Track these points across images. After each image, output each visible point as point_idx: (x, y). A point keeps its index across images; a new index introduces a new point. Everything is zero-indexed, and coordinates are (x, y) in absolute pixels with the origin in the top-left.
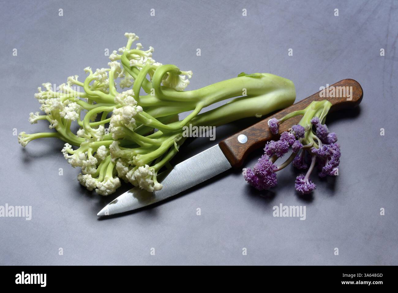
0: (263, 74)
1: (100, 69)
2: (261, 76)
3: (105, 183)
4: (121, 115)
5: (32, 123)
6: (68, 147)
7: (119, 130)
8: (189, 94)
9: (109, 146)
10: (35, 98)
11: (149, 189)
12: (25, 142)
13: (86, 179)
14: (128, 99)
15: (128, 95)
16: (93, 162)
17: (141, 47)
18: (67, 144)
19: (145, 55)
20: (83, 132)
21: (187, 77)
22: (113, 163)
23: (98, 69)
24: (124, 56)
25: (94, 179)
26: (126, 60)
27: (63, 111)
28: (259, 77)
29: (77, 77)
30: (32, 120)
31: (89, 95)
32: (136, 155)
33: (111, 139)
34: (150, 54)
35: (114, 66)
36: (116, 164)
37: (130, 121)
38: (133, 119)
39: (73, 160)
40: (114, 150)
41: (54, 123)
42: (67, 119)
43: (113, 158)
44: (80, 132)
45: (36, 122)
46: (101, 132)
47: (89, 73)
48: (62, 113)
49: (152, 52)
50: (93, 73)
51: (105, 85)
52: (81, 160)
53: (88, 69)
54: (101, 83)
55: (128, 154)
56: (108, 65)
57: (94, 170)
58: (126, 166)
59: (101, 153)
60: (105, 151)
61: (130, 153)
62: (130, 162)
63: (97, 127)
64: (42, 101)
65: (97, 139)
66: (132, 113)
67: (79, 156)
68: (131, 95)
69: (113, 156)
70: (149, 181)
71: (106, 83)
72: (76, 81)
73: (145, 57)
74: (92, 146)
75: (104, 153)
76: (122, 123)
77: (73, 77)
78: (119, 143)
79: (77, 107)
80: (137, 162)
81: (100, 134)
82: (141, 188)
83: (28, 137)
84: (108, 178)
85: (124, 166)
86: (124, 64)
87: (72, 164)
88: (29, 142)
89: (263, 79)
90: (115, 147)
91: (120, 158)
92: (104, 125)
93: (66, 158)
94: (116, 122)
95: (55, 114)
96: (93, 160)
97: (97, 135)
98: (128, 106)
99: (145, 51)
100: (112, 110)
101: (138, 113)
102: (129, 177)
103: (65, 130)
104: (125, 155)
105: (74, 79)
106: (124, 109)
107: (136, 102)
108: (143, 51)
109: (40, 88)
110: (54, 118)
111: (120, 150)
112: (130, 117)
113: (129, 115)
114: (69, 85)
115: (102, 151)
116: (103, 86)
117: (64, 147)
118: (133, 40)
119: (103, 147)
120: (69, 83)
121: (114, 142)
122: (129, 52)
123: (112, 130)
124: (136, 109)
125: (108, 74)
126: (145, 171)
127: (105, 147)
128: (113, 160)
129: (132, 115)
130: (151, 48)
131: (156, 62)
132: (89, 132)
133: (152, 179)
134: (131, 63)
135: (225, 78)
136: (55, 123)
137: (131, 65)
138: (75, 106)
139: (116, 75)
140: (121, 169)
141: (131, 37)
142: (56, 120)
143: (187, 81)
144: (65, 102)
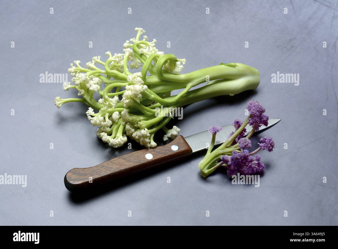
0: (237, 64)
1: (117, 53)
2: (236, 65)
3: (116, 140)
4: (132, 91)
5: (65, 90)
6: (90, 111)
7: (129, 102)
8: (182, 77)
9: (121, 113)
10: (68, 72)
11: (146, 145)
12: (60, 104)
13: (103, 136)
14: (137, 80)
15: (138, 77)
16: (109, 124)
17: (146, 38)
18: (90, 108)
19: (150, 45)
20: (103, 101)
21: (181, 64)
22: (123, 125)
23: (116, 54)
24: (135, 45)
25: (108, 136)
26: (137, 49)
27: (88, 84)
28: (234, 66)
29: (99, 57)
30: (65, 88)
31: (108, 72)
32: (140, 121)
33: (123, 107)
34: (154, 44)
35: (128, 51)
36: (125, 126)
37: (138, 96)
38: (140, 94)
39: (94, 121)
40: (125, 116)
41: (81, 92)
42: (91, 90)
43: (123, 122)
44: (101, 100)
45: (68, 90)
46: (116, 101)
47: (109, 56)
48: (88, 85)
49: (155, 43)
50: (113, 56)
51: (121, 66)
52: (101, 121)
53: (108, 53)
54: (118, 64)
55: (135, 119)
56: (123, 51)
57: (109, 129)
58: (133, 128)
59: (115, 117)
60: (118, 115)
61: (136, 119)
62: (136, 126)
63: (113, 97)
64: (74, 74)
65: (112, 106)
66: (140, 90)
67: (99, 119)
68: (139, 77)
69: (124, 120)
70: (147, 140)
71: (121, 64)
72: (99, 61)
73: (150, 47)
74: (109, 111)
75: (118, 117)
76: (132, 97)
77: (96, 57)
78: (129, 111)
79: (99, 81)
80: (142, 126)
81: (115, 103)
82: (141, 144)
83: (61, 101)
84: (119, 136)
85: (131, 128)
86: (134, 51)
87: (94, 124)
88: (62, 105)
89: (237, 67)
90: (125, 114)
91: (129, 122)
92: (118, 96)
93: (89, 119)
94: (128, 96)
95: (83, 86)
96: (109, 123)
97: (113, 103)
98: (137, 85)
99: (150, 42)
100: (125, 86)
101: (144, 90)
102: (134, 136)
103: (89, 97)
104: (133, 120)
105: (97, 59)
106: (134, 86)
107: (143, 82)
108: (149, 42)
109: (72, 64)
110: (82, 88)
111: (129, 116)
112: (138, 93)
113: (138, 92)
114: (93, 63)
115: (116, 115)
116: (119, 66)
117: (88, 110)
118: (141, 33)
119: (117, 113)
120: (93, 61)
121: (125, 110)
122: (139, 42)
123: (124, 102)
124: (143, 87)
125: (123, 58)
126: (145, 133)
127: (118, 113)
128: (124, 123)
129: (140, 92)
130: (154, 40)
131: (159, 51)
132: (107, 101)
133: (150, 139)
134: (141, 51)
135: (209, 66)
136: (83, 92)
137: (141, 53)
138: (98, 80)
139: (128, 58)
140: (129, 130)
141: (140, 30)
142: (83, 90)
143: (182, 66)
144: (91, 76)
